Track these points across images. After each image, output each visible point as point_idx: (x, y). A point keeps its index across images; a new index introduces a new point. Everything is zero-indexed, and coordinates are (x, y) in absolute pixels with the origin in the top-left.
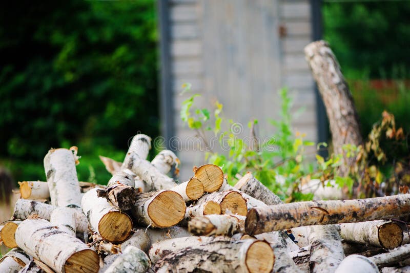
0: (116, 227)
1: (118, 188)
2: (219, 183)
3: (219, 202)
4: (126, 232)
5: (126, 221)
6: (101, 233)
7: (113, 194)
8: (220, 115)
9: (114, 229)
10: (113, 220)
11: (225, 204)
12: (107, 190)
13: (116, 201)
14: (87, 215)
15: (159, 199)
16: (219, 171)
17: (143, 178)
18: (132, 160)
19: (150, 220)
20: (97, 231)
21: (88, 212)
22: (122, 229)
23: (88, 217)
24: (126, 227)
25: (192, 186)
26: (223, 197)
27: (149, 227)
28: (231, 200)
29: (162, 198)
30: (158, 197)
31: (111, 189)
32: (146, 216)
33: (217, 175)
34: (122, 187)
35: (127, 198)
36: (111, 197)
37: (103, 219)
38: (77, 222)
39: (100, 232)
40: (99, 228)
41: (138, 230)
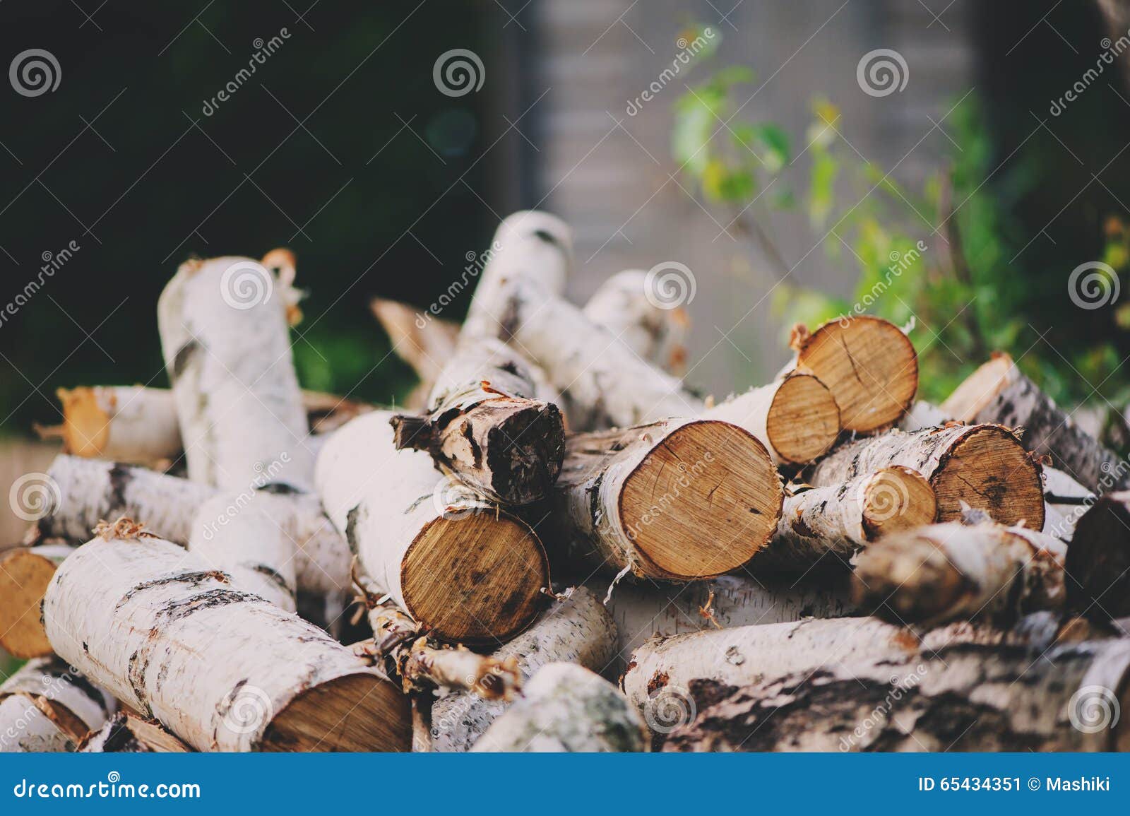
0: (478, 577)
1: (490, 411)
2: (897, 396)
3: (926, 473)
4: (517, 596)
5: (519, 553)
6: (414, 602)
7: (468, 433)
8: (832, 148)
9: (468, 585)
10: (463, 547)
11: (954, 483)
12: (435, 417)
13: (478, 466)
14: (343, 524)
15: (667, 459)
16: (900, 344)
17: (561, 379)
18: (515, 304)
19: (630, 549)
20: (396, 593)
21: (352, 515)
22: (501, 584)
23: (350, 531)
24: (522, 575)
25: (793, 406)
26: (941, 450)
27: (622, 580)
28: (978, 465)
29: (682, 451)
30: (666, 449)
31: (454, 414)
32: (612, 529)
33: (891, 360)
34: (505, 403)
35: (530, 451)
36: (457, 446)
37: (423, 541)
38: (302, 552)
39: (407, 598)
40: (404, 582)
41: (569, 592)
